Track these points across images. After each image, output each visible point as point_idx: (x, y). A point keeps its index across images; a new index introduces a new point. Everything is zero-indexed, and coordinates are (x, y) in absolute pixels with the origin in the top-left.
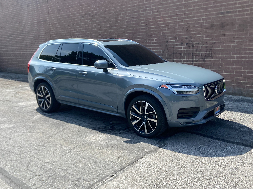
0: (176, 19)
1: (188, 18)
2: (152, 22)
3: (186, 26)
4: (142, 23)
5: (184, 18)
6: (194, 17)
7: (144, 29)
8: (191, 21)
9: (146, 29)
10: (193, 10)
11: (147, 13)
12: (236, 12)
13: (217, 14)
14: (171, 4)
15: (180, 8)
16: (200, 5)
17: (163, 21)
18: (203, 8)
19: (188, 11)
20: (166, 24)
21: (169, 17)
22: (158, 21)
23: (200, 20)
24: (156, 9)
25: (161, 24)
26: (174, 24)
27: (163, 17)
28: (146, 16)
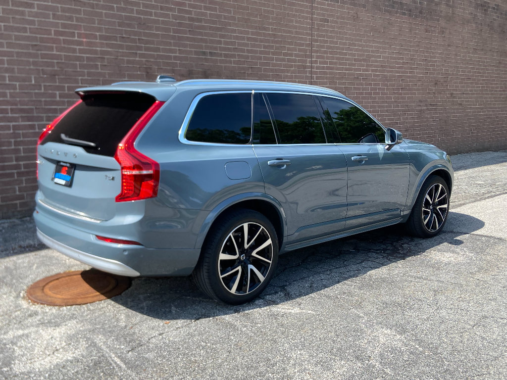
0: (121, 47)
1: (147, 49)
2: (54, 41)
3: (145, 66)
4: (17, 38)
5: (139, 48)
6: (158, 50)
7: (29, 55)
8: (152, 56)
9: (36, 56)
10: (157, 36)
11: (36, 15)
12: (221, 55)
13: (196, 53)
14: (106, 9)
15: (129, 25)
16: (168, 30)
17: (89, 44)
18: (173, 38)
19: (145, 35)
20: (95, 52)
21: (101, 37)
22: (73, 42)
23: (169, 58)
24: (63, 10)
25: (81, 51)
26: (118, 56)
27: (86, 36)
28: (33, 22)
